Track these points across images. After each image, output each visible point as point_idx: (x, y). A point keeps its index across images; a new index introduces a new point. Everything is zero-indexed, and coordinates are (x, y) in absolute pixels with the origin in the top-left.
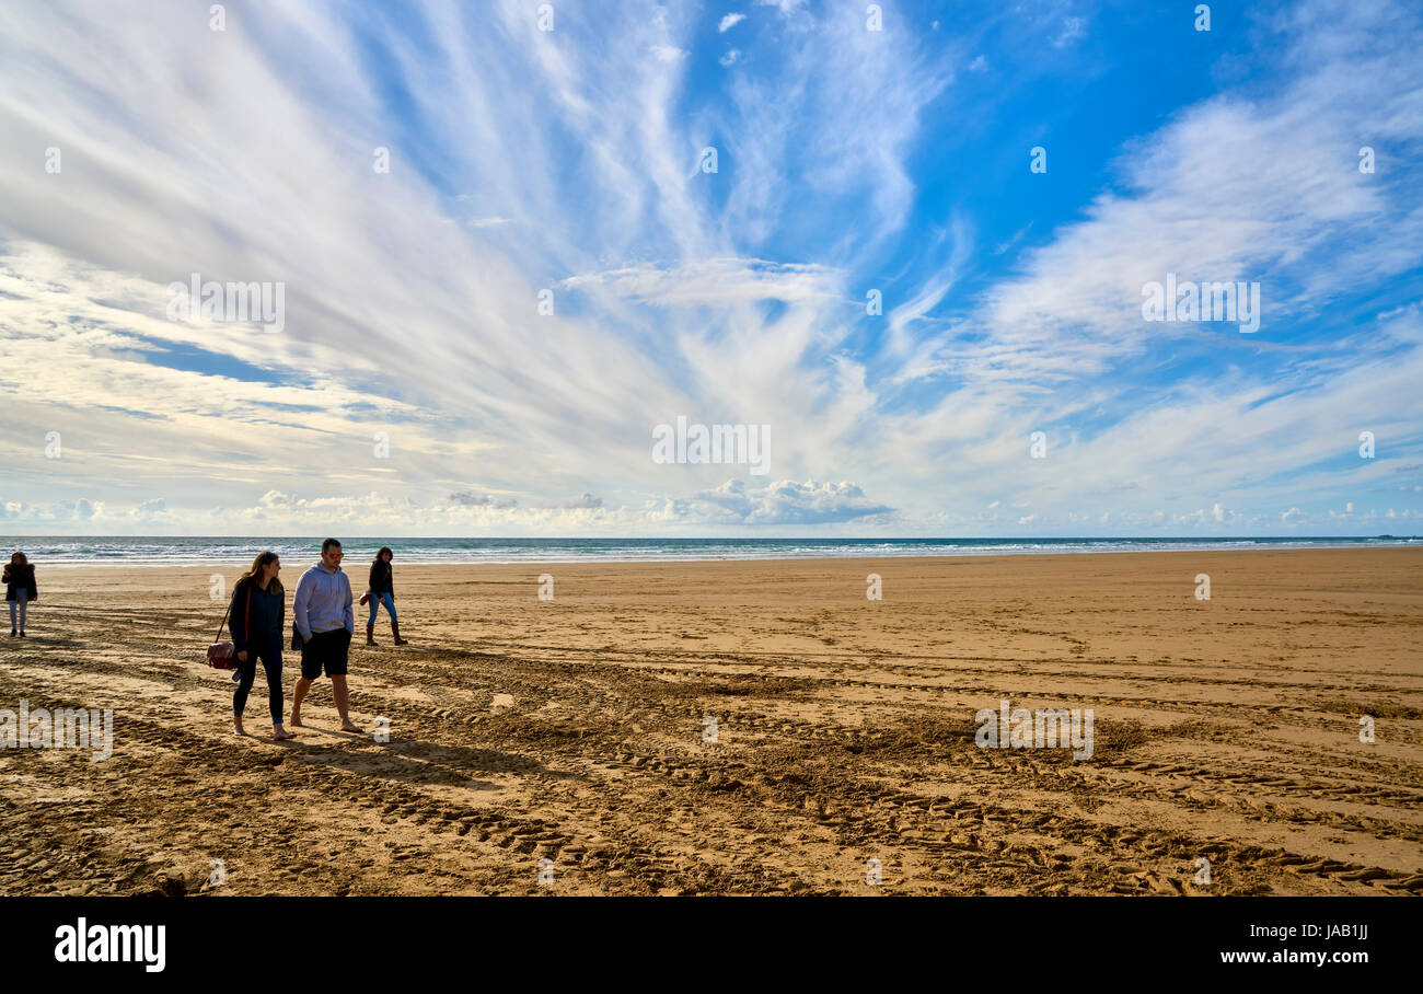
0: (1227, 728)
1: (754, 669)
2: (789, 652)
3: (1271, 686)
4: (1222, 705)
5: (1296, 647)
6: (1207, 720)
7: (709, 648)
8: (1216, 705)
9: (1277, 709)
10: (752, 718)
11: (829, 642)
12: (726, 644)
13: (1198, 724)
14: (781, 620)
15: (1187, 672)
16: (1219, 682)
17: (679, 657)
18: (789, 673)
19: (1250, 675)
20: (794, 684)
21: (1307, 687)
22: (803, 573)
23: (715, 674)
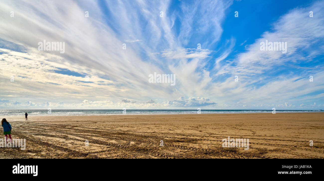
0: (285, 150)
1: (185, 137)
2: (192, 133)
3: (295, 141)
4: (284, 145)
5: (301, 133)
6: (281, 148)
7: (175, 132)
8: (283, 145)
9: (296, 146)
10: (184, 147)
11: (201, 131)
12: (179, 131)
13: (279, 149)
14: (190, 127)
15: (277, 138)
16: (284, 140)
17: (169, 134)
18: (192, 138)
19: (290, 139)
20: (193, 140)
21: (303, 142)
22: (195, 117)
23: (176, 138)
